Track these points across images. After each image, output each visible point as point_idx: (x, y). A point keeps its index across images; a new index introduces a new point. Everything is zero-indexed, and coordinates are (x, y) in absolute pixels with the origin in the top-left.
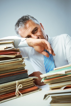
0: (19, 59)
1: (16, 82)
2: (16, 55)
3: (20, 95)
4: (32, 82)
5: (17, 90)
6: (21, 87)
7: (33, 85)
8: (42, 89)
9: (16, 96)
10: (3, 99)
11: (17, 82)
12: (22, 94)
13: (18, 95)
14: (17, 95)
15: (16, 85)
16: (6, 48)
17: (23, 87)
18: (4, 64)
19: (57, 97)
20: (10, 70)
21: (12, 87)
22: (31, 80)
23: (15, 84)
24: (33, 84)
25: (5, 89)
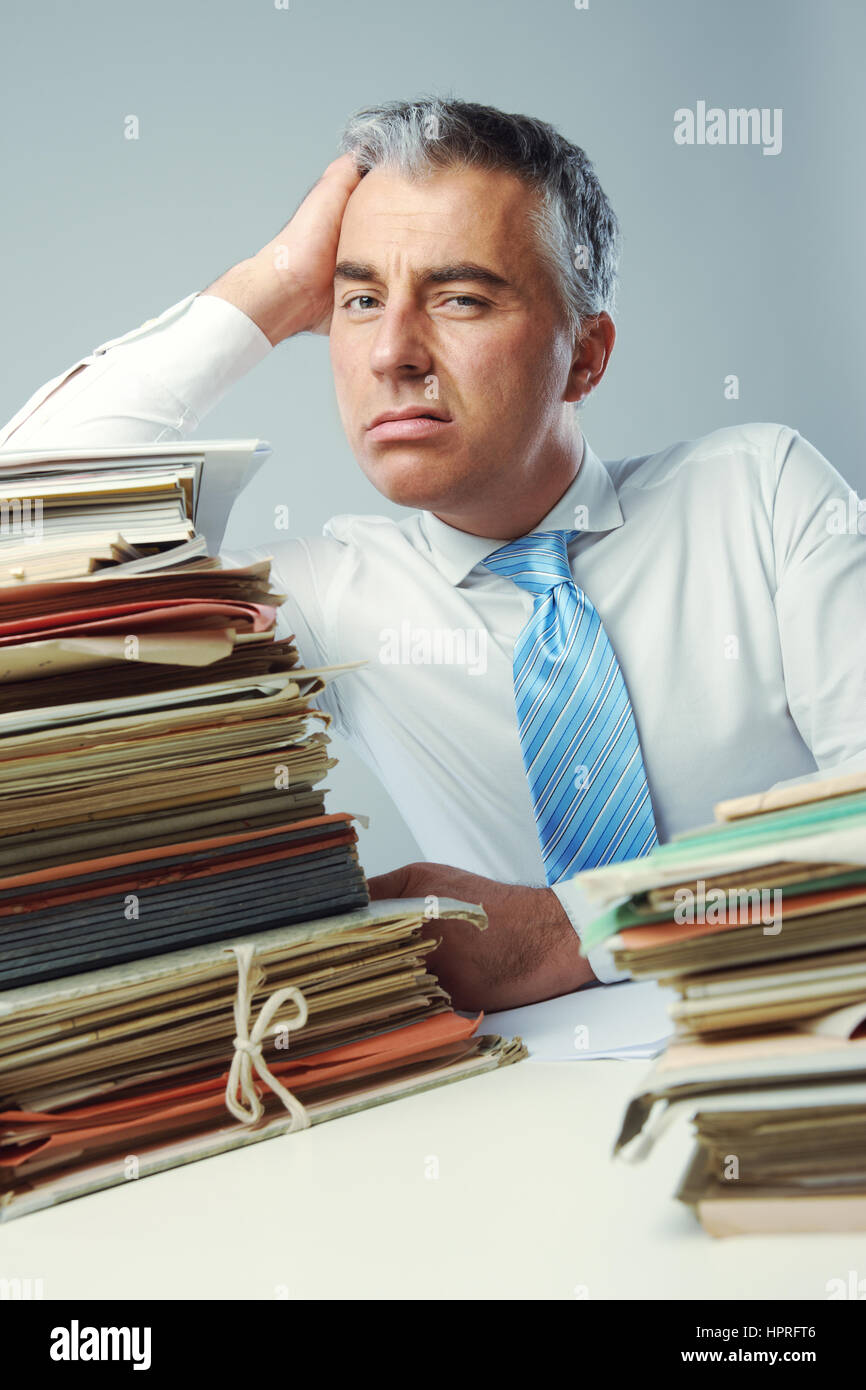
0: (267, 683)
1: (233, 961)
2: (231, 633)
3: (273, 1107)
4: (413, 960)
5: (246, 1050)
6: (295, 1014)
7: (424, 1001)
8: (530, 1045)
9: (229, 1121)
10: (76, 1154)
11: (244, 953)
12: (307, 1097)
13: (257, 1109)
14: (248, 1108)
15: (232, 991)
16: (109, 555)
17: (313, 1018)
18: (82, 745)
19: (766, 1130)
20: (152, 815)
21: (182, 1014)
22: (404, 943)
23: (224, 986)
24: (420, 988)
25: (105, 1035)
